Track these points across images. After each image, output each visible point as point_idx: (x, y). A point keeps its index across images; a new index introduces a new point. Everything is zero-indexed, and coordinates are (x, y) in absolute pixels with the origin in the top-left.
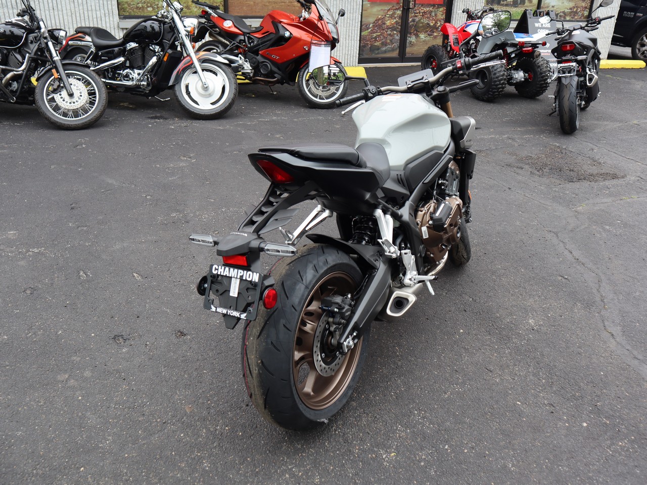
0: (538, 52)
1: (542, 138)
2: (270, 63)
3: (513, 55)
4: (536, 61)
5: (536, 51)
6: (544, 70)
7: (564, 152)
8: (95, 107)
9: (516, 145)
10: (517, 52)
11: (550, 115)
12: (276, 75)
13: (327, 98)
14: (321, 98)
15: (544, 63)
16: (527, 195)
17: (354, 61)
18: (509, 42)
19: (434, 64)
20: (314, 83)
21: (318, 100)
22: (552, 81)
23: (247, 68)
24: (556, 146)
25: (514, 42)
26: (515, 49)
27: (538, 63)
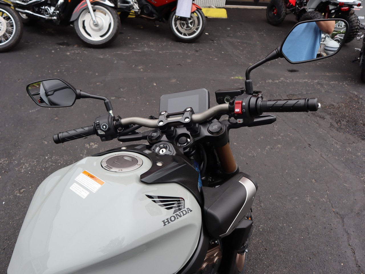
0: (353, 11)
1: (344, 85)
2: (151, 6)
3: (333, 11)
4: (349, 17)
5: (351, 10)
6: (355, 24)
7: (360, 102)
8: (12, 36)
9: (323, 91)
10: (336, 10)
11: (353, 62)
12: (154, 15)
13: (189, 35)
14: (185, 35)
15: (355, 19)
16: (323, 156)
17: (223, 3)
18: (332, 2)
19: (275, 11)
20: (180, 24)
21: (182, 36)
22: (360, 38)
23: (136, 8)
24: (354, 94)
25: (335, 2)
26: (336, 7)
27: (351, 19)
